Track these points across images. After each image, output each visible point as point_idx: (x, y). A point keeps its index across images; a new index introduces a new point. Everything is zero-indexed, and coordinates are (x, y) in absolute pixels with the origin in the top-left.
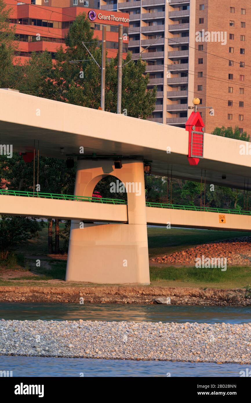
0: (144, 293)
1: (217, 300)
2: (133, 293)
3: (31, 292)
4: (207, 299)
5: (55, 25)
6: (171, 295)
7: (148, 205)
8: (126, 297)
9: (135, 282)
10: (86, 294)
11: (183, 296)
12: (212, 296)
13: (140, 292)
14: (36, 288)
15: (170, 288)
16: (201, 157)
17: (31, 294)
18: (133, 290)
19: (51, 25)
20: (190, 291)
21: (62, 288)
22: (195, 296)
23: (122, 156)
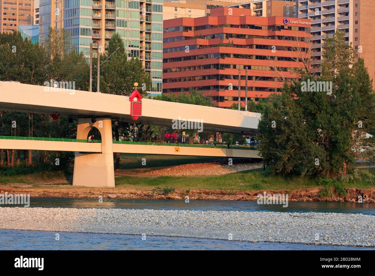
0: (105, 192)
1: (143, 195)
2: (98, 192)
3: (43, 192)
4: (138, 195)
5: (263, 28)
6: (119, 193)
7: (114, 142)
8: (94, 194)
9: (106, 186)
10: (73, 193)
11: (126, 193)
12: (141, 194)
13: (102, 191)
14: (46, 190)
15: (118, 189)
16: (140, 116)
17: (43, 193)
18: (99, 191)
19: (260, 28)
20: (130, 191)
21: (60, 190)
22: (132, 193)
23: (95, 116)
